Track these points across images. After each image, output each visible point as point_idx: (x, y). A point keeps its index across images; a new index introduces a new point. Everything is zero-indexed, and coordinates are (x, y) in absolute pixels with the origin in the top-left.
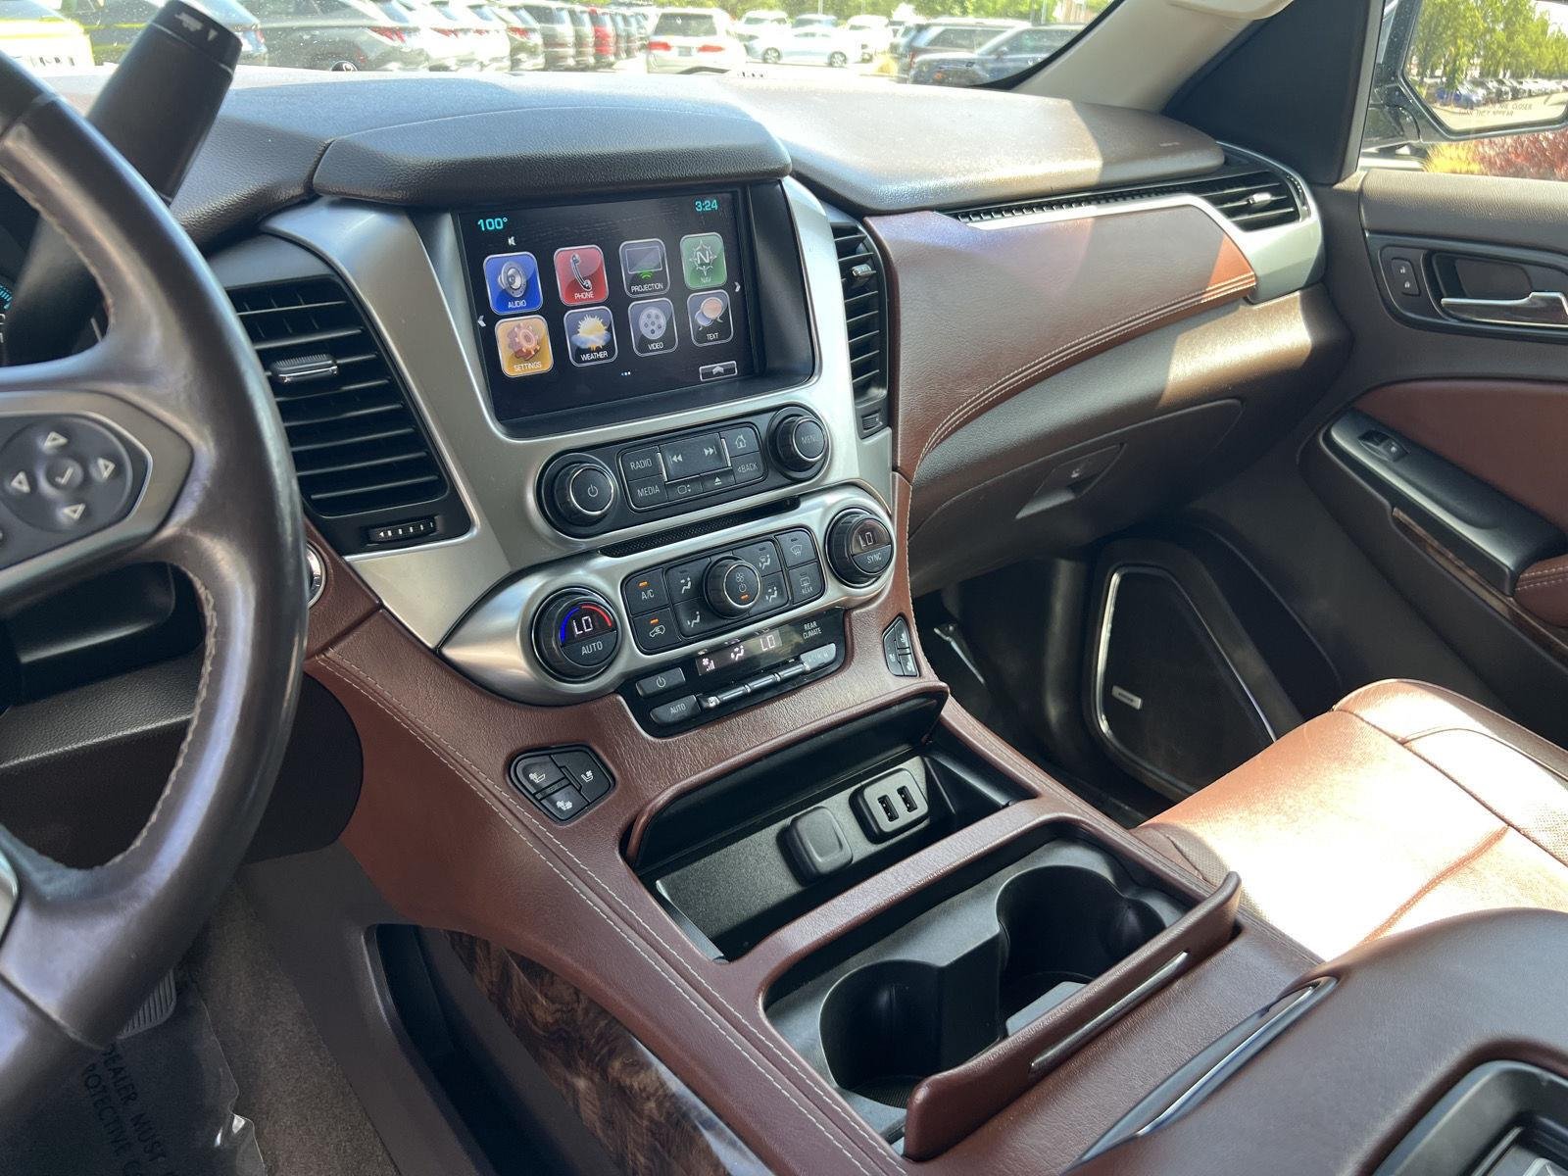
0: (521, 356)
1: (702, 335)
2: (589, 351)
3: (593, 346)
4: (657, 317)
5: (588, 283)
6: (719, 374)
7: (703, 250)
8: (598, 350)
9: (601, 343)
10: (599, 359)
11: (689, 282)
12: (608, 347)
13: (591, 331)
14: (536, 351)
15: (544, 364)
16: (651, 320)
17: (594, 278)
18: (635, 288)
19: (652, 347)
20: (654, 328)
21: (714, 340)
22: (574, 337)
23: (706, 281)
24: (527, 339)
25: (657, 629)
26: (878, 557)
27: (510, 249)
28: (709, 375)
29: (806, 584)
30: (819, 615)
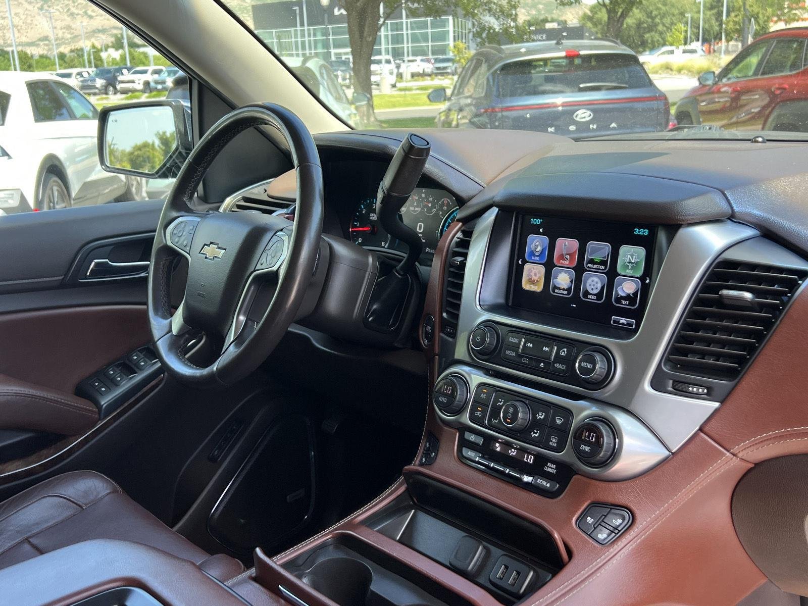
0: (531, 281)
1: (619, 299)
2: (559, 289)
3: (562, 287)
4: (597, 283)
5: (568, 257)
6: (623, 324)
7: (631, 255)
8: (564, 289)
9: (566, 287)
10: (563, 294)
11: (619, 270)
12: (569, 290)
13: (563, 280)
14: (537, 281)
15: (538, 288)
16: (594, 284)
17: (572, 256)
18: (589, 265)
19: (590, 297)
20: (594, 288)
21: (625, 305)
22: (555, 280)
23: (629, 272)
24: (535, 275)
25: (479, 413)
26: (587, 449)
27: (541, 234)
28: (618, 322)
29: (554, 440)
30: (559, 464)
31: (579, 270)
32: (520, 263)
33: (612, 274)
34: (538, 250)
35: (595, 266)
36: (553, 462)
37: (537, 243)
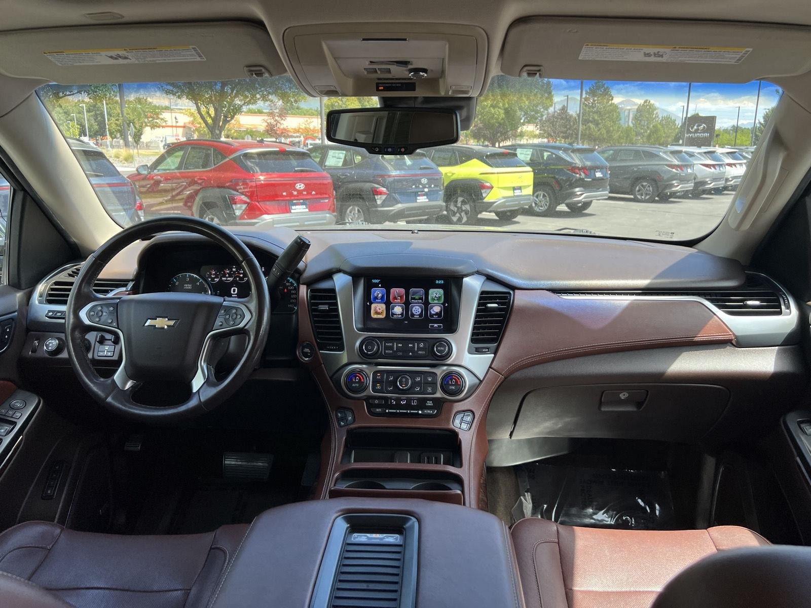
0: (377, 313)
1: (432, 315)
2: (396, 315)
5: (399, 298)
6: (436, 327)
7: (436, 293)
8: (399, 315)
9: (400, 313)
10: (399, 317)
11: (430, 301)
12: (402, 314)
13: (398, 310)
14: (381, 313)
15: (383, 316)
16: (417, 310)
17: (401, 297)
18: (413, 301)
19: (415, 316)
20: (417, 312)
21: (436, 318)
22: (392, 311)
23: (436, 302)
24: (380, 309)
25: (378, 387)
26: (453, 388)
27: (379, 287)
28: (433, 326)
29: (430, 389)
30: (433, 400)
31: (407, 305)
32: (368, 304)
33: (426, 304)
34: (379, 296)
35: (416, 301)
36: (430, 400)
37: (378, 292)
